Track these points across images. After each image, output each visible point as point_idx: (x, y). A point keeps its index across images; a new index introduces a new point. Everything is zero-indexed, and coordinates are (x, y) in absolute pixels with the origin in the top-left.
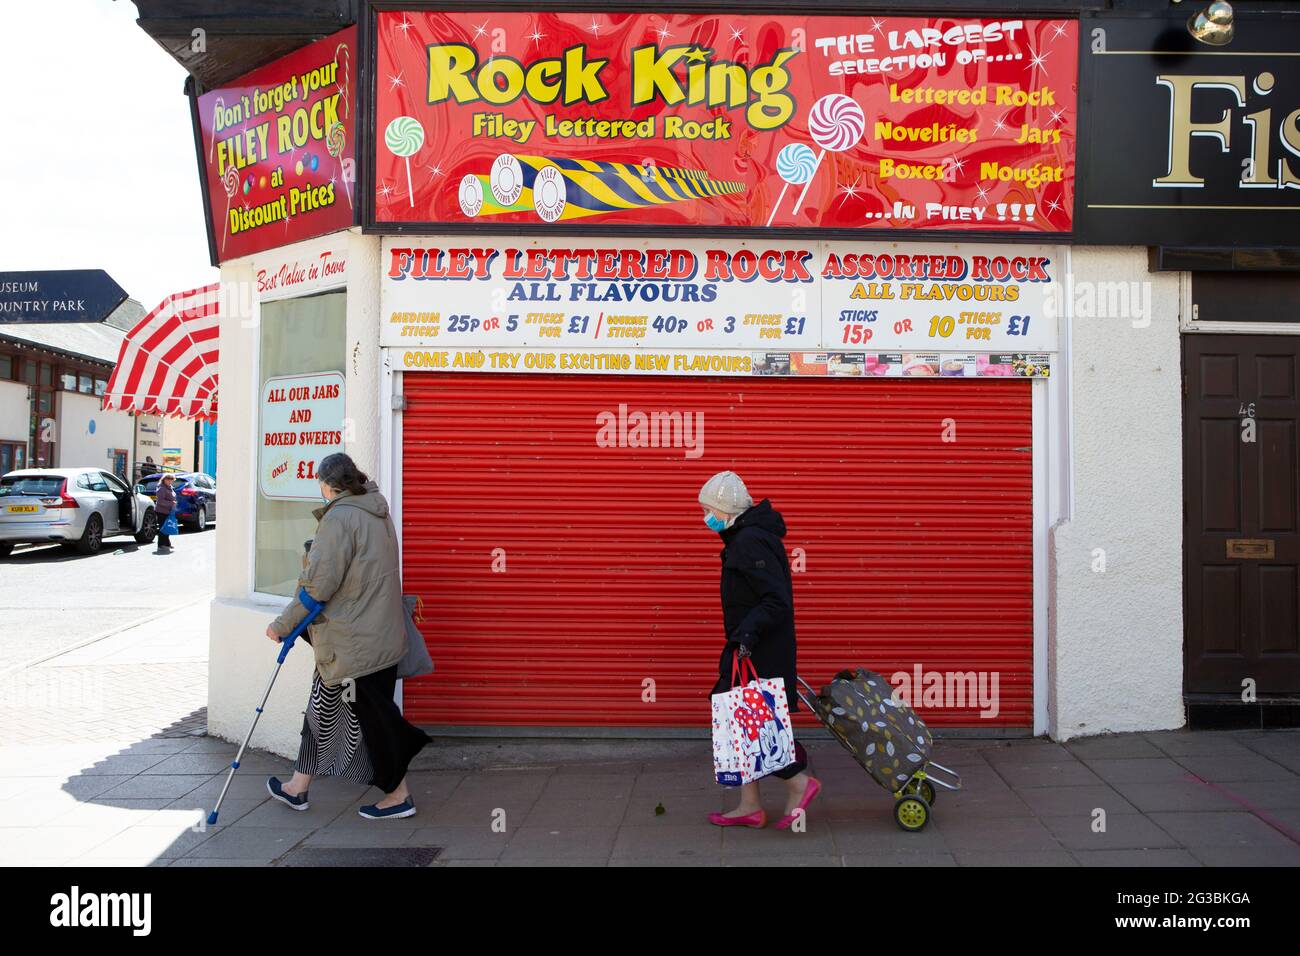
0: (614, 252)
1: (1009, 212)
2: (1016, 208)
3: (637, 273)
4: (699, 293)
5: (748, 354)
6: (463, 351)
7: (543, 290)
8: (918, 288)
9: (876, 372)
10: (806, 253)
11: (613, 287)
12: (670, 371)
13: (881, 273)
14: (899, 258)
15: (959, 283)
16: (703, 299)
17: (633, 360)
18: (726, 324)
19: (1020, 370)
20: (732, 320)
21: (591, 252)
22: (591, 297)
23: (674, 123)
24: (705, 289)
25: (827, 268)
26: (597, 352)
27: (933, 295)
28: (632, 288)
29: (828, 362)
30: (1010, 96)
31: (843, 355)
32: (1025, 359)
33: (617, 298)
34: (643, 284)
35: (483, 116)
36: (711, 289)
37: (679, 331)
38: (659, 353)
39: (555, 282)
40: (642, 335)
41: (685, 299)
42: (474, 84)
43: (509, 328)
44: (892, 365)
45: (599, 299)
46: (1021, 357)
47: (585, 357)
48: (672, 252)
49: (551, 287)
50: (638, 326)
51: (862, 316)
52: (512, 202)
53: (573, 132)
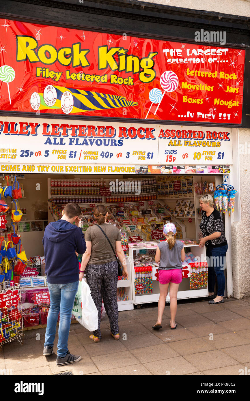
0: (85, 126)
1: (222, 117)
2: (225, 115)
3: (94, 135)
4: (117, 143)
5: (134, 166)
6: (26, 165)
7: (58, 140)
8: (190, 142)
9: (176, 172)
10: (153, 129)
11: (85, 140)
12: (107, 173)
13: (178, 137)
14: (183, 131)
15: (202, 141)
16: (118, 145)
17: (93, 168)
18: (127, 155)
19: (221, 171)
20: (128, 153)
21: (76, 126)
22: (77, 144)
23: (114, 77)
24: (119, 141)
25: (160, 134)
26: (79, 166)
27: (194, 145)
28: (92, 141)
29: (161, 169)
30: (224, 75)
31: (166, 166)
32: (222, 167)
33: (87, 144)
34: (96, 139)
35: (41, 69)
36: (121, 141)
37: (110, 157)
38: (102, 166)
39: (63, 137)
40: (97, 159)
41: (112, 145)
42: (37, 54)
43: (45, 156)
44: (181, 170)
45: (80, 145)
46: (221, 166)
47: (75, 167)
48: (106, 127)
49: (62, 139)
50: (95, 155)
51: (172, 152)
52: (52, 105)
53: (77, 78)
